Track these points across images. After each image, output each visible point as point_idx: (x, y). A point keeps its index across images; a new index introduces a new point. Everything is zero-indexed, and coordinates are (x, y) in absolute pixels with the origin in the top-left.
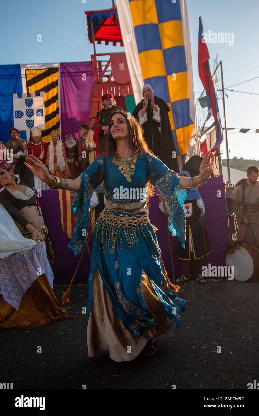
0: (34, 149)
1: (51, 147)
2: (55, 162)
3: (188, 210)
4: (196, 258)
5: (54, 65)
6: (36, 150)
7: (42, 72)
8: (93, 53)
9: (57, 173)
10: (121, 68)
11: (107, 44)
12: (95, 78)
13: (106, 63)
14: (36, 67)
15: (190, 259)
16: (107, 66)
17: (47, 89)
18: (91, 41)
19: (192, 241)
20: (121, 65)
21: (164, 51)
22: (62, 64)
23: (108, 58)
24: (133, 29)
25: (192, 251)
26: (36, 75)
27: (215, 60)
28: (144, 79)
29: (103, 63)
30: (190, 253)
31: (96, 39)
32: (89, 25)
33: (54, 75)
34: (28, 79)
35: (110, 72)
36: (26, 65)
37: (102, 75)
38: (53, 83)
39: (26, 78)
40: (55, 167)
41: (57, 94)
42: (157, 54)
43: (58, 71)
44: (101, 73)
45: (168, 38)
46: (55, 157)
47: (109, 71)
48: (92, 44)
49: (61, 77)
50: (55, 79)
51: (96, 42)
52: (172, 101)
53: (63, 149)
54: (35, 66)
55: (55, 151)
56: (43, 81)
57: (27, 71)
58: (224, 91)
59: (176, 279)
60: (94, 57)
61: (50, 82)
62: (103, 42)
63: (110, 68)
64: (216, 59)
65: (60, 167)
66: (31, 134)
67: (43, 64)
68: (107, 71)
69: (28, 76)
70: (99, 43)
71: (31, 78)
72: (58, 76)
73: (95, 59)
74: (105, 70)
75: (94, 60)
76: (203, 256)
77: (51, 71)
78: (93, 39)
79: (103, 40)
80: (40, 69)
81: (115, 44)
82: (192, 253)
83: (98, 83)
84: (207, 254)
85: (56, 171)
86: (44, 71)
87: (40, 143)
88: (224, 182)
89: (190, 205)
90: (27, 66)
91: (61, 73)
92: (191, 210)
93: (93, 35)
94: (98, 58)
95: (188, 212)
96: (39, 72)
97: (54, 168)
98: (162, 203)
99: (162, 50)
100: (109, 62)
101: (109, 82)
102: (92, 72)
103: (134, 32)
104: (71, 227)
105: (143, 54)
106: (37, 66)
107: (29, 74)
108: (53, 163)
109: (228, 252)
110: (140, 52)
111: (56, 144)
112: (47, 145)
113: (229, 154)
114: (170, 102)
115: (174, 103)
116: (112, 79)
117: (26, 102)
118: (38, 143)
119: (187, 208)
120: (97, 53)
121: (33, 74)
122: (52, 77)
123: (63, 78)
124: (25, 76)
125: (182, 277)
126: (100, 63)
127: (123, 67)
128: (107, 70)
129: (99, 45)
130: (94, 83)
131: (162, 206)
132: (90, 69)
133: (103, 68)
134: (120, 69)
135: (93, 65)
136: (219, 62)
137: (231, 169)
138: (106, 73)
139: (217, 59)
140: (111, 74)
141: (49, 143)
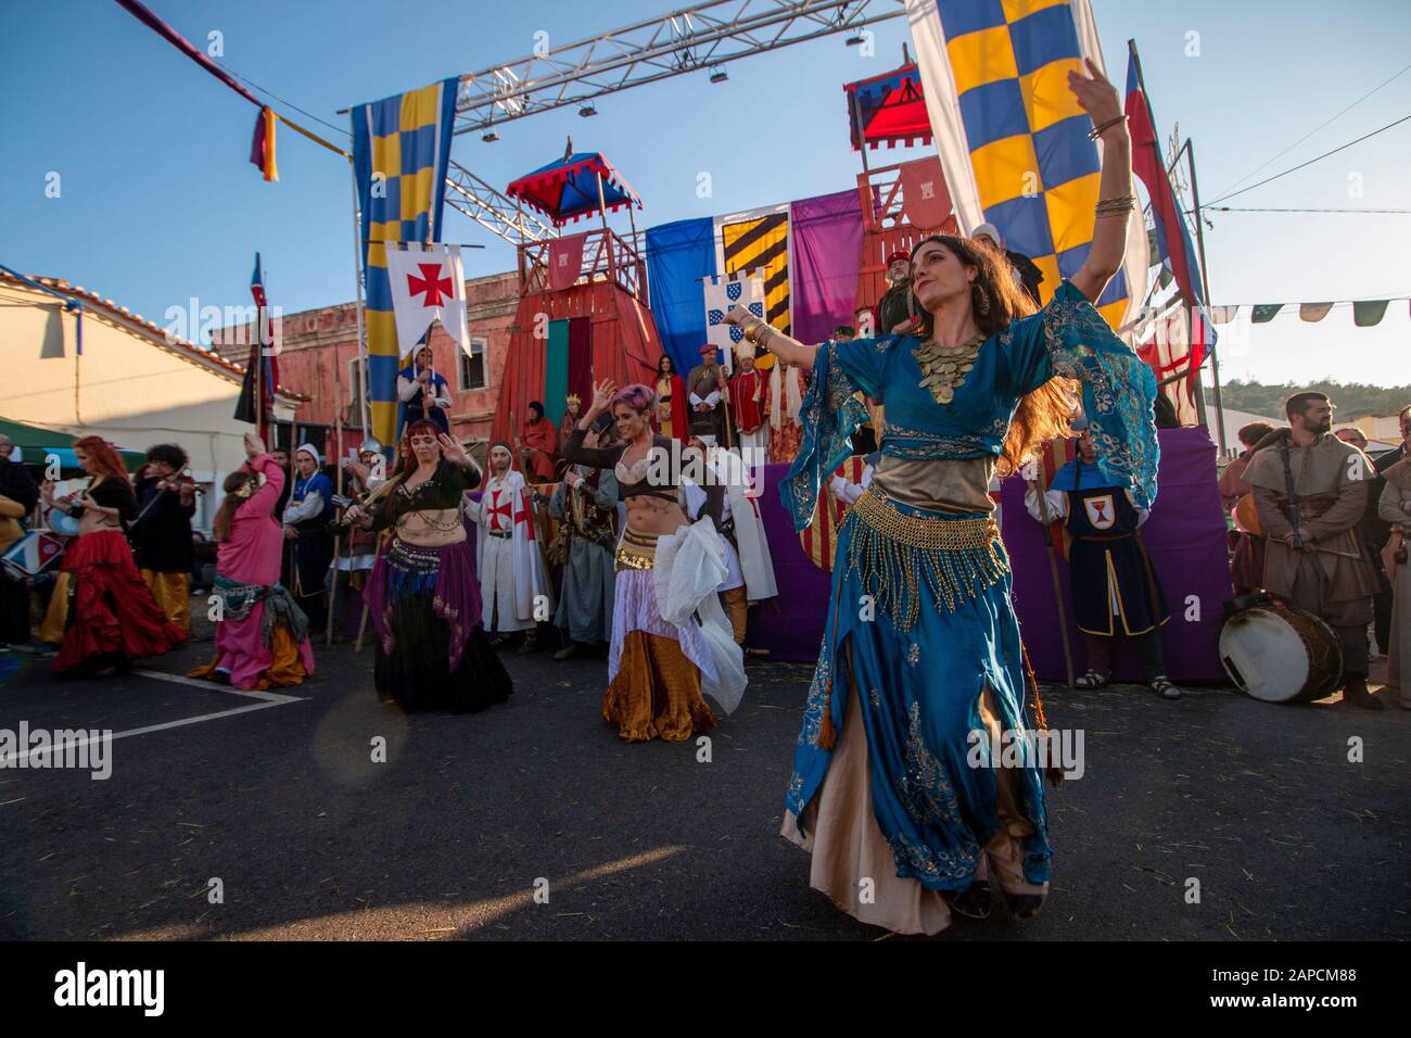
0: (742, 382)
1: (775, 378)
2: (784, 407)
3: (1101, 514)
4: (1131, 631)
5: (778, 209)
6: (745, 384)
7: (752, 226)
8: (863, 171)
9: (788, 431)
10: (925, 194)
11: (891, 145)
12: (867, 222)
13: (891, 188)
14: (743, 217)
15: (1112, 634)
16: (892, 194)
17: (764, 259)
18: (857, 145)
19: (1117, 588)
20: (927, 189)
21: (1035, 136)
22: (795, 205)
23: (894, 175)
24: (957, 101)
25: (1116, 613)
26: (741, 235)
27: (1171, 139)
28: (986, 207)
29: (883, 190)
30: (1111, 619)
31: (867, 140)
32: (852, 112)
33: (777, 229)
34: (727, 245)
35: (901, 206)
36: (724, 216)
37: (882, 212)
38: (775, 245)
39: (724, 242)
40: (784, 418)
41: (786, 267)
42: (1016, 148)
43: (786, 219)
44: (878, 210)
45: (1044, 104)
46: (784, 396)
47: (897, 203)
48: (859, 152)
49: (794, 230)
50: (780, 237)
51: (868, 146)
52: (1059, 250)
53: (799, 381)
54: (741, 216)
55: (783, 386)
56: (756, 243)
57: (726, 229)
58: (1201, 214)
59: (1075, 679)
60: (863, 178)
61: (770, 245)
62: (883, 144)
63: (899, 197)
64: (1173, 137)
65: (792, 419)
66: (734, 355)
67: (757, 210)
68: (892, 205)
69: (726, 239)
70: (874, 146)
71: (732, 242)
72: (786, 230)
73: (867, 181)
74: (889, 203)
75: (864, 185)
76: (1151, 628)
77: (773, 221)
78: (862, 139)
79: (882, 138)
80: (750, 221)
81: (909, 144)
82: (1117, 619)
83: (873, 233)
84: (1162, 624)
85: (785, 427)
86: (757, 223)
87: (753, 371)
88: (1211, 443)
89: (1107, 500)
90: (727, 218)
91: (793, 223)
92: (1109, 512)
93: (861, 132)
94: (873, 180)
95: (1102, 518)
96: (748, 228)
97: (782, 421)
98: (1034, 494)
99: (1029, 136)
100: (896, 185)
101: (898, 228)
102: (860, 210)
103: (958, 108)
104: (819, 543)
105: (980, 152)
106: (745, 215)
107: (729, 235)
108: (779, 410)
109: (1227, 623)
110: (972, 149)
111: (785, 370)
112: (766, 374)
113: (1219, 372)
114: (1054, 252)
115: (1062, 253)
116: (905, 220)
117: (729, 290)
118: (747, 371)
119: (1099, 507)
120: (869, 169)
121: (736, 233)
122: (775, 232)
123: (797, 233)
124: (721, 239)
125: (1089, 675)
126: (876, 188)
127: (931, 192)
128: (893, 202)
129: (875, 151)
130: (864, 234)
131: (1033, 500)
132: (854, 205)
133: (884, 200)
134: (925, 197)
135: (862, 195)
136: (1182, 144)
137: (1224, 411)
138: (891, 210)
139: (1176, 135)
140: (903, 209)
141: (771, 370)
